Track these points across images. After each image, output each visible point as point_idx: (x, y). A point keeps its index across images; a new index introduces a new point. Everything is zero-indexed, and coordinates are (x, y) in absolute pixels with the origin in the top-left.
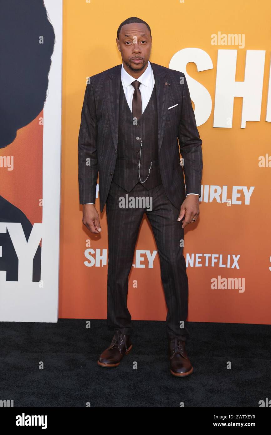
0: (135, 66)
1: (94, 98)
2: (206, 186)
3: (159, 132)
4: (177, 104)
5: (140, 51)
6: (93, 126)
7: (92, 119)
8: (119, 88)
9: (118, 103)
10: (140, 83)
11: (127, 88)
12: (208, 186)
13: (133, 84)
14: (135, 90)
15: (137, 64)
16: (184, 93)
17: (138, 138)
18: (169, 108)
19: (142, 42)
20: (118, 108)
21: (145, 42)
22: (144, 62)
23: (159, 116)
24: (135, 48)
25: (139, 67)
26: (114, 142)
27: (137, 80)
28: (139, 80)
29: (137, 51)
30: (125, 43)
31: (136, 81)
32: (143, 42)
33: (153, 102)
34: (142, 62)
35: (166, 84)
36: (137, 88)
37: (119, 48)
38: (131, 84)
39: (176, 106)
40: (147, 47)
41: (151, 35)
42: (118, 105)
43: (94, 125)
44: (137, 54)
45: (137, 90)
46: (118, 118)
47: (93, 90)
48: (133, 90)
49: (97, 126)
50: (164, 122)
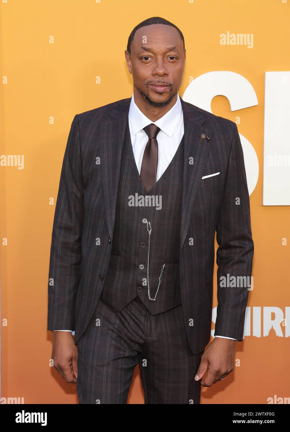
0: (155, 97)
1: (81, 149)
2: (255, 309)
3: (184, 215)
4: (218, 173)
5: (166, 72)
6: (76, 197)
7: (76, 183)
8: (123, 133)
9: (120, 157)
10: (158, 130)
11: (136, 135)
12: (260, 308)
13: (147, 129)
14: (150, 139)
15: (161, 94)
16: (231, 156)
17: (145, 221)
18: (203, 178)
19: (169, 58)
20: (119, 167)
21: (174, 59)
22: (171, 90)
23: (184, 188)
24: (157, 67)
25: (162, 98)
26: (108, 223)
27: (155, 123)
28: (158, 123)
29: (161, 71)
30: (141, 58)
31: (152, 124)
32: (172, 58)
33: (178, 163)
34: (169, 90)
35: (203, 136)
36: (153, 136)
37: (128, 66)
38: (143, 129)
39: (216, 176)
40: (178, 66)
41: (185, 48)
42: (119, 161)
43: (79, 195)
44: (161, 78)
45: (153, 140)
46: (117, 184)
47: (79, 135)
48: (146, 139)
49: (83, 196)
50: (193, 199)
